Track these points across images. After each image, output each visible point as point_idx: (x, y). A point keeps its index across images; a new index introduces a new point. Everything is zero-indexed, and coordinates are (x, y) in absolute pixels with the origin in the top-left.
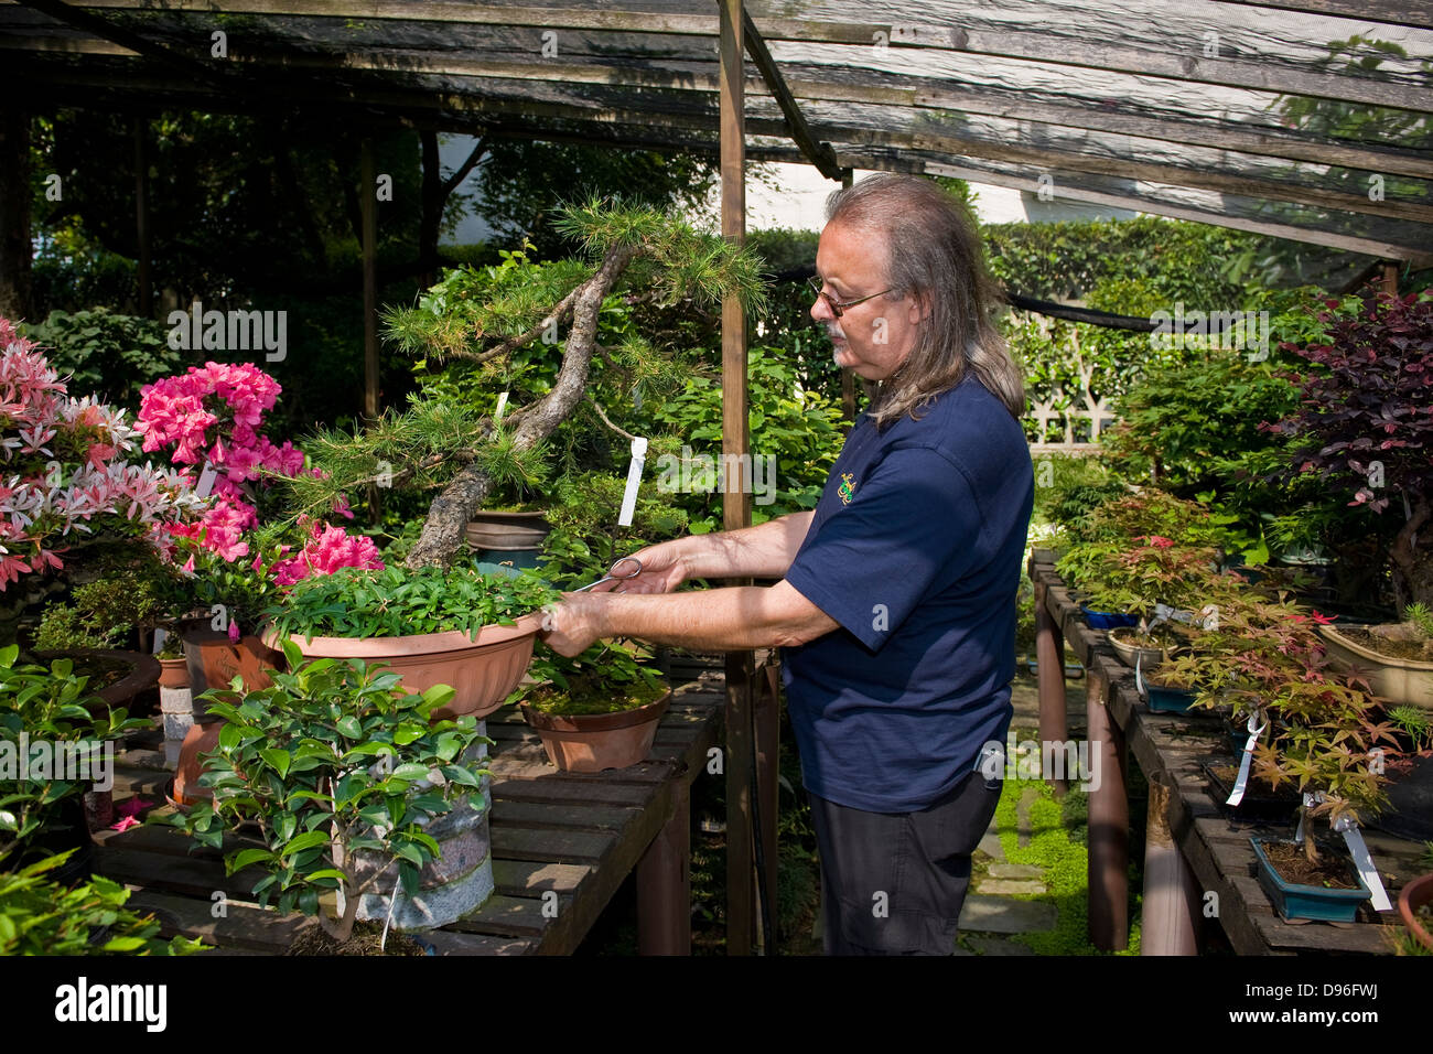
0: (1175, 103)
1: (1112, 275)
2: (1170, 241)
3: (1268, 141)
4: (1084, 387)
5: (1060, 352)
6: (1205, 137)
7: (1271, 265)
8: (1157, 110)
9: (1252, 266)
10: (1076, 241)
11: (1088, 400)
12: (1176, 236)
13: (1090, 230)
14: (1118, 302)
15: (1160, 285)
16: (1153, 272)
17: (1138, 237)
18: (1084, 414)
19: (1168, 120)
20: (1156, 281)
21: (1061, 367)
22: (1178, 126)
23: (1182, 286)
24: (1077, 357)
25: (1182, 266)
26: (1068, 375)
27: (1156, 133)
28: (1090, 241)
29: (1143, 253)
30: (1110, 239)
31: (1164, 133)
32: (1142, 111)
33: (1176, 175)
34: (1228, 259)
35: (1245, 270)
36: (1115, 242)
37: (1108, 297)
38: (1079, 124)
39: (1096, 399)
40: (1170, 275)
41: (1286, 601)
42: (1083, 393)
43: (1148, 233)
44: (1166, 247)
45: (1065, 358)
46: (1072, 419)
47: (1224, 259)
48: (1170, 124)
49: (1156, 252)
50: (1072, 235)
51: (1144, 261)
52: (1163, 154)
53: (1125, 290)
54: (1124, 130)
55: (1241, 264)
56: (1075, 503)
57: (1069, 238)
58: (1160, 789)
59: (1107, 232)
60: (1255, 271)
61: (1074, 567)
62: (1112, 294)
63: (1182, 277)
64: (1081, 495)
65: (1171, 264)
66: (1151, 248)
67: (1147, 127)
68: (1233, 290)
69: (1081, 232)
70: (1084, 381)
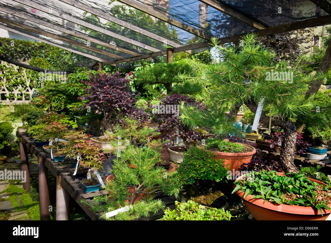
0: (57, 22)
1: (36, 56)
2: (50, 49)
3: (77, 34)
4: (28, 85)
5: (21, 76)
6: (63, 30)
7: (75, 58)
8: (52, 22)
9: (71, 58)
10: (25, 45)
11: (29, 89)
12: (52, 48)
13: (29, 43)
14: (37, 64)
15: (48, 60)
16: (46, 57)
17: (42, 47)
18: (28, 93)
19: (55, 24)
20: (47, 59)
21: (21, 80)
22: (57, 26)
23: (54, 61)
24: (26, 77)
25: (54, 56)
26: (23, 82)
27: (51, 27)
28: (29, 46)
29: (43, 51)
30: (35, 46)
31: (53, 27)
32: (48, 21)
33: (55, 37)
34: (65, 56)
35: (69, 59)
36: (36, 47)
37: (35, 62)
38: (32, 21)
39: (31, 89)
40: (50, 58)
41: (83, 134)
42: (28, 87)
43: (45, 46)
44: (49, 51)
45: (22, 77)
46: (24, 94)
47: (64, 55)
48: (55, 25)
49: (47, 51)
50: (24, 44)
51: (44, 53)
52: (52, 31)
53: (39, 61)
54: (44, 25)
55: (68, 57)
56: (31, 116)
57: (23, 44)
58: (59, 177)
59: (34, 44)
60: (71, 59)
61: (32, 132)
62: (36, 61)
63: (54, 59)
64: (33, 114)
65: (51, 55)
66: (46, 50)
67: (49, 25)
68: (66, 63)
69: (27, 43)
70: (28, 83)
